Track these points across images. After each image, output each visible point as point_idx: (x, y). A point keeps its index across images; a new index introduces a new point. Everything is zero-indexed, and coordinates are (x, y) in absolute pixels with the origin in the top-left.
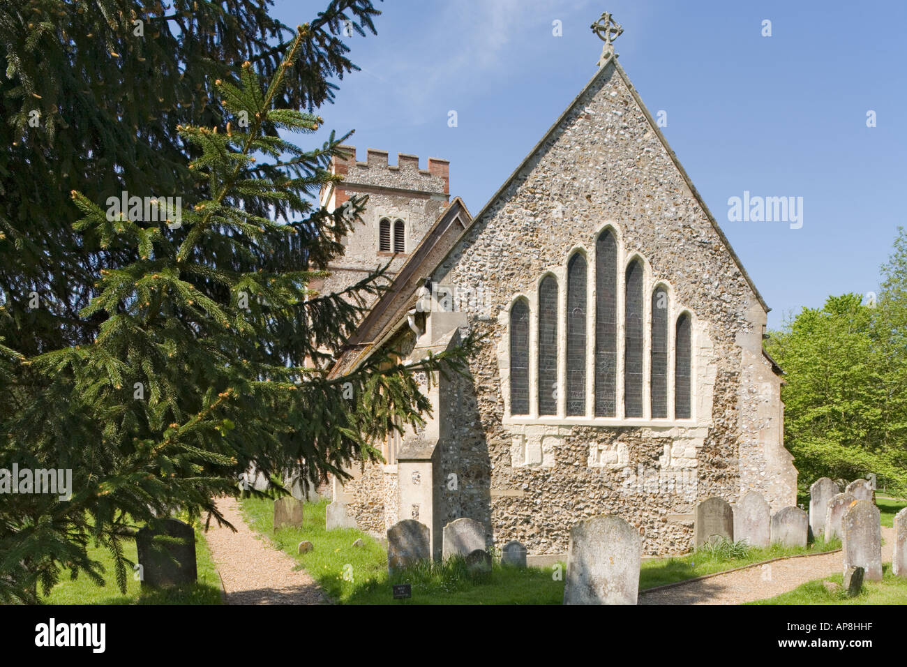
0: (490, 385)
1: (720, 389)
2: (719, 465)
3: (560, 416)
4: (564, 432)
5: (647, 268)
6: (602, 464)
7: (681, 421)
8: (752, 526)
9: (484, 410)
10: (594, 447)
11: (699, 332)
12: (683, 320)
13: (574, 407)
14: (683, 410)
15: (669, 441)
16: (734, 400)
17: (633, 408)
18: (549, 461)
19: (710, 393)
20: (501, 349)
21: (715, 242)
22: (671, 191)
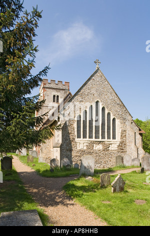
0: (72, 132)
1: (122, 134)
2: (122, 149)
3: (87, 139)
4: (88, 142)
5: (106, 109)
6: (97, 149)
7: (114, 140)
8: (127, 162)
9: (71, 137)
10: (95, 145)
11: (117, 122)
12: (114, 119)
13: (91, 137)
14: (114, 138)
15: (111, 144)
16: (125, 136)
17: (103, 137)
18: (85, 148)
19: (120, 134)
20: (75, 125)
21: (121, 103)
22: (111, 93)
